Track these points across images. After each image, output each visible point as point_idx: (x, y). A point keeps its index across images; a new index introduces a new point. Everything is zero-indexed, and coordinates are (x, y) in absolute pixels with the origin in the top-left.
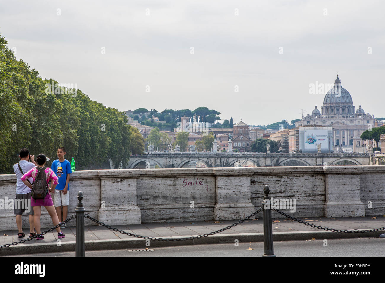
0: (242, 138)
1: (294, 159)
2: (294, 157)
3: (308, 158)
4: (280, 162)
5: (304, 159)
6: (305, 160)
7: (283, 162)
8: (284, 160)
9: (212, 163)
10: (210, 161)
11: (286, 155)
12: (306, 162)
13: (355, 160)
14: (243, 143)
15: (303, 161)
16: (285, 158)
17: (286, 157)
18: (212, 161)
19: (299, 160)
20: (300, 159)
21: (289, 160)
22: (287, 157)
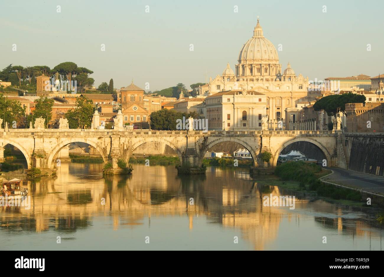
0: (135, 108)
1: (228, 139)
2: (230, 136)
3: (249, 138)
4: (208, 143)
5: (243, 139)
6: (245, 141)
7: (213, 144)
8: (214, 141)
9: (106, 145)
10: (103, 143)
11: (217, 133)
12: (247, 144)
13: (316, 140)
14: (137, 116)
15: (241, 143)
16: (216, 138)
17: (217, 136)
18: (106, 143)
19: (236, 141)
20: (237, 139)
21: (221, 140)
22: (220, 136)
